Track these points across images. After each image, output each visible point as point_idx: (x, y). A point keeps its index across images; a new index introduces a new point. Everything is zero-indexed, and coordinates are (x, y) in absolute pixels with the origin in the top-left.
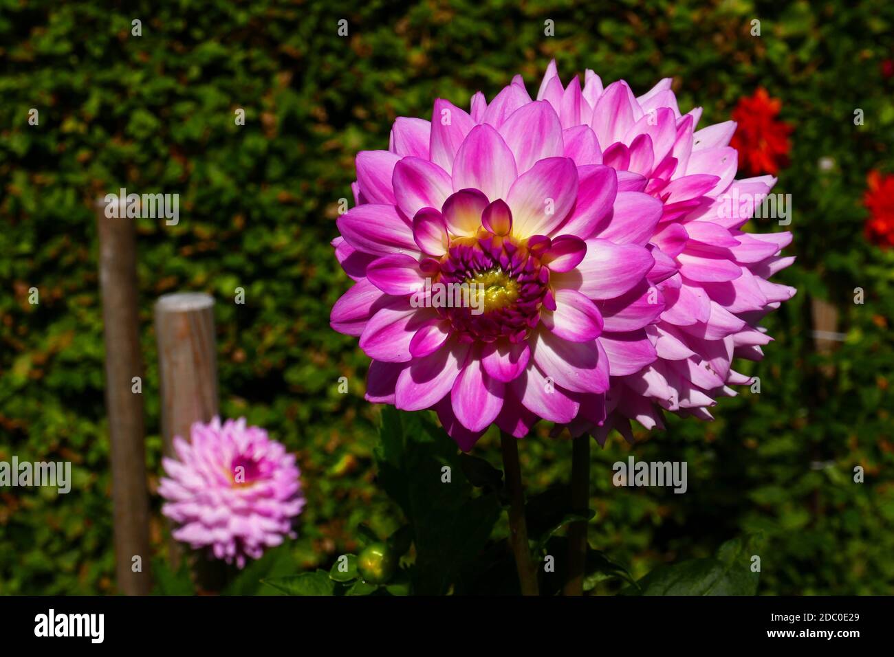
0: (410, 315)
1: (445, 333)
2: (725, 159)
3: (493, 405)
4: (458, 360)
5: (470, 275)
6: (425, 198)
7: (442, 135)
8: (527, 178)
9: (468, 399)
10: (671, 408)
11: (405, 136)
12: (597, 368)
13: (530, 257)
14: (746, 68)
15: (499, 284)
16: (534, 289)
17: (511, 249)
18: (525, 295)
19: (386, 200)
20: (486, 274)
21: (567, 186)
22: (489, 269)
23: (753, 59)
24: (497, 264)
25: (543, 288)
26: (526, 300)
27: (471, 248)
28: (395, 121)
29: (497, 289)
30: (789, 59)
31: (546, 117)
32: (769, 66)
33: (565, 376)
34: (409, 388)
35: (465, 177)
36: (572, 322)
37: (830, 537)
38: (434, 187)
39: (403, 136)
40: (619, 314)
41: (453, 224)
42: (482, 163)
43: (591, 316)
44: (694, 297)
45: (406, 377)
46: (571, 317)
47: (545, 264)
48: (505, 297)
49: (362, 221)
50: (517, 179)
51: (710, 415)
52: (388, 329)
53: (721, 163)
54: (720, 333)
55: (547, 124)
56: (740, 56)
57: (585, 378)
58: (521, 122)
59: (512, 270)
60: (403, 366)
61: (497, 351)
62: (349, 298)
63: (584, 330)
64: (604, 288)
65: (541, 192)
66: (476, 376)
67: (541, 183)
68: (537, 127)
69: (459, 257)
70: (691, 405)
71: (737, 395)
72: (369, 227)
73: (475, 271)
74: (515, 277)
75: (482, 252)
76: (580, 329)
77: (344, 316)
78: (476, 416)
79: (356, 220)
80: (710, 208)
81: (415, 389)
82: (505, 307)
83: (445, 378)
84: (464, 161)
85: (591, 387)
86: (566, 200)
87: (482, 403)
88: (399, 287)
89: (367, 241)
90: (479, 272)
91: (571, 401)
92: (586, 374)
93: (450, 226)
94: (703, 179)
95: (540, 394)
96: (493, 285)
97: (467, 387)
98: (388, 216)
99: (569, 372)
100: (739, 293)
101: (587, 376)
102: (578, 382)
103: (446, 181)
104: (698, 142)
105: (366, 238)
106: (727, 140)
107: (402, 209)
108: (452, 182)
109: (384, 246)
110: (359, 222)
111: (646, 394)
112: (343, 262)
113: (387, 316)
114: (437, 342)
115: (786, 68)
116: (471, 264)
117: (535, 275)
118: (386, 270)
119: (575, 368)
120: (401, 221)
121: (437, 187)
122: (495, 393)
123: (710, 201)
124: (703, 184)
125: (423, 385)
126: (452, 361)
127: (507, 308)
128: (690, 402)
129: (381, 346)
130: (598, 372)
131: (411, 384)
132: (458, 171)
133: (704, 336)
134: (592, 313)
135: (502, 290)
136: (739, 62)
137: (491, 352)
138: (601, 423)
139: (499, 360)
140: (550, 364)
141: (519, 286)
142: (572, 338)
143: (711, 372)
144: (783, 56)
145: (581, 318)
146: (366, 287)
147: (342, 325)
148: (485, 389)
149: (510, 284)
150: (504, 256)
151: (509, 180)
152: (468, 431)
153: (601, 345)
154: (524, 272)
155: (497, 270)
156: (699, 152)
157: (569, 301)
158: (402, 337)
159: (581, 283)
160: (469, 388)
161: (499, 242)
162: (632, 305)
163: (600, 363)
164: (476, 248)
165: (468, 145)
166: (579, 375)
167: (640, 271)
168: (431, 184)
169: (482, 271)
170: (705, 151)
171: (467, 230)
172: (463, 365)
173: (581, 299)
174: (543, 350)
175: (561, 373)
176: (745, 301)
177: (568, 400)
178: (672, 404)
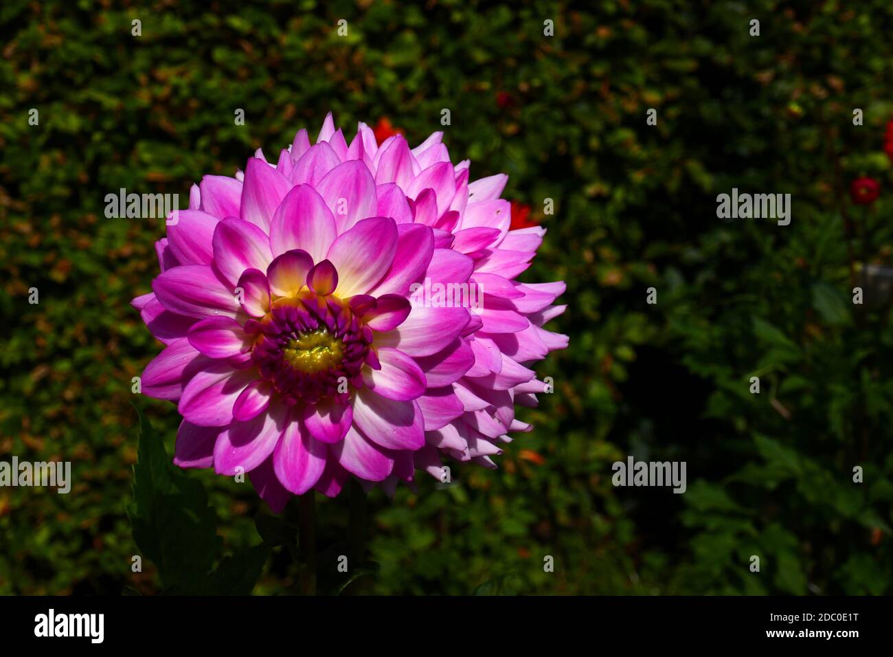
0: (226, 377)
1: (265, 395)
2: (498, 212)
3: (315, 466)
4: (277, 421)
5: (295, 336)
6: (244, 259)
7: (256, 193)
8: (347, 238)
9: (289, 460)
10: (464, 458)
11: (213, 193)
12: (414, 425)
13: (353, 317)
14: (358, 96)
15: (323, 345)
16: (358, 349)
17: (335, 308)
18: (350, 355)
19: (199, 260)
20: (311, 336)
21: (387, 246)
22: (314, 330)
23: (364, 88)
24: (323, 324)
25: (366, 348)
26: (351, 360)
27: (296, 309)
28: (202, 179)
29: (321, 350)
30: (398, 88)
31: (362, 176)
32: (379, 94)
33: (383, 433)
34: (227, 453)
35: (285, 237)
36: (392, 380)
37: (455, 555)
38: (252, 246)
39: (212, 195)
40: (432, 370)
41: (275, 286)
42: (302, 223)
43: (411, 374)
44: (484, 348)
45: (224, 441)
46: (390, 375)
47: (365, 323)
48: (330, 357)
49: (179, 282)
50: (337, 238)
51: (492, 463)
52: (206, 393)
53: (496, 216)
54: (509, 383)
55: (362, 182)
56: (352, 84)
57: (402, 435)
58: (337, 182)
59: (338, 330)
60: (221, 429)
61: (317, 412)
62: (160, 361)
63: (406, 388)
64: (422, 345)
65: (361, 252)
66: (295, 438)
67: (363, 243)
68: (353, 186)
69: (284, 318)
70: (478, 454)
71: (512, 441)
72: (186, 288)
73: (300, 332)
74: (340, 337)
75: (307, 312)
76: (401, 387)
77: (154, 380)
78: (298, 479)
79: (173, 282)
80: (489, 260)
81: (234, 452)
82: (330, 368)
83: (264, 441)
84: (283, 220)
85: (409, 444)
86: (386, 258)
87: (304, 465)
88: (219, 349)
89: (181, 302)
90: (305, 333)
91: (385, 458)
92: (403, 431)
93: (272, 287)
94: (484, 232)
95: (357, 453)
96: (317, 345)
97: (287, 448)
98: (204, 276)
99: (387, 430)
100: (521, 343)
101: (405, 433)
102: (395, 439)
103: (264, 241)
104: (472, 195)
105: (181, 299)
106: (499, 192)
107: (221, 270)
108: (270, 242)
109: (201, 308)
110: (175, 283)
111: (440, 446)
112: (150, 323)
113: (205, 379)
114: (257, 405)
115: (395, 97)
116: (297, 325)
117: (359, 335)
118: (206, 332)
119: (393, 426)
120: (219, 282)
121: (256, 248)
122: (316, 455)
123: (490, 253)
124: (484, 236)
125: (241, 449)
126: (270, 423)
127: (332, 368)
128: (477, 451)
129: (199, 410)
130: (414, 429)
131: (229, 449)
132: (276, 232)
133: (493, 386)
134: (412, 371)
135: (326, 350)
136: (351, 90)
137: (312, 413)
138: (410, 479)
139: (320, 420)
140: (368, 423)
141: (344, 346)
142: (395, 397)
143: (496, 420)
144: (392, 85)
145: (401, 376)
146: (179, 350)
147: (153, 389)
148: (305, 451)
149: (334, 345)
150: (329, 316)
151: (328, 240)
152: (292, 494)
153: (417, 404)
154: (350, 332)
155: (322, 331)
156: (474, 205)
157: (388, 359)
158: (220, 400)
159: (399, 341)
160: (289, 450)
161: (323, 302)
162: (445, 361)
163: (416, 419)
164: (301, 308)
165: (288, 205)
166: (398, 433)
167: (456, 328)
168: (251, 244)
169: (308, 332)
170: (479, 203)
171: (286, 291)
172: (283, 427)
173: (402, 358)
174: (362, 409)
175: (380, 431)
176: (528, 350)
177: (384, 457)
178: (465, 455)
